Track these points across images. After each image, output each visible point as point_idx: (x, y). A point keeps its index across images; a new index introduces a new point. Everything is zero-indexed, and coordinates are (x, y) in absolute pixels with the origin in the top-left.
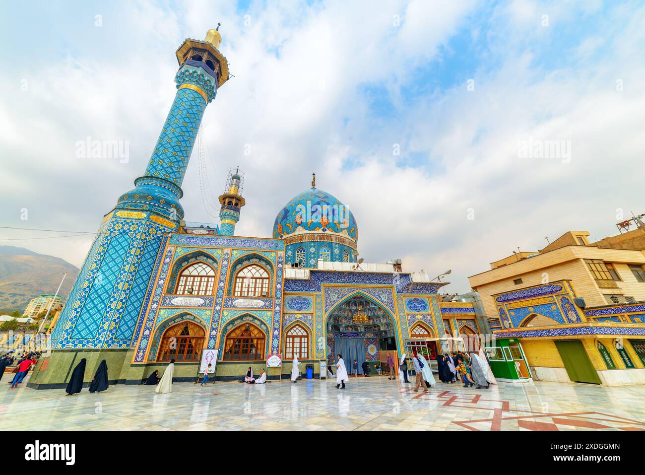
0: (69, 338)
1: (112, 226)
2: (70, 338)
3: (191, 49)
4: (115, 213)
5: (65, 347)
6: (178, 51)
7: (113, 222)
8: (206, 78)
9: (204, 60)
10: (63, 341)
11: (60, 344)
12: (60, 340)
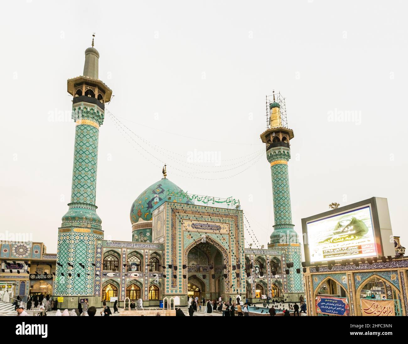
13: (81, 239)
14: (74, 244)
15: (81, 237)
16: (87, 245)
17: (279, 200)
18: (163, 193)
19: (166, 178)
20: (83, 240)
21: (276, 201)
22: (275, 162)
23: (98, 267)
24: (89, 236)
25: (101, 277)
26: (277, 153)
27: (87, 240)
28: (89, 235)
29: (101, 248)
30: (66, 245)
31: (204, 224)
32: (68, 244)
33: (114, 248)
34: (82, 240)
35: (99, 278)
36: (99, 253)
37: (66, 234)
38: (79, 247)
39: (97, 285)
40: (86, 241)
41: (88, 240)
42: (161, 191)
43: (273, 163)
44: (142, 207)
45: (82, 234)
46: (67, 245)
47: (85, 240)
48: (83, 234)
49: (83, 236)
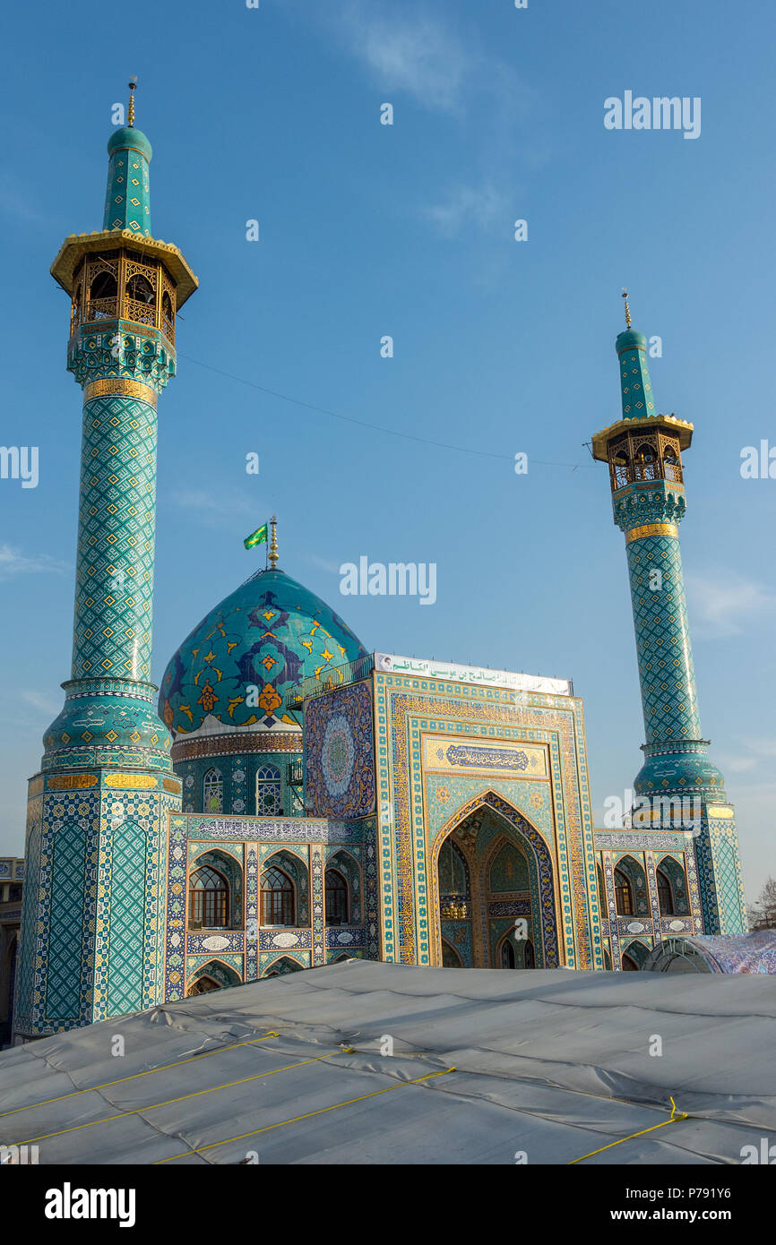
13: (129, 813)
14: (108, 833)
15: (129, 805)
16: (146, 834)
17: (661, 656)
18: (284, 625)
19: (276, 567)
20: (135, 817)
21: (653, 662)
22: (645, 528)
23: (174, 918)
24: (151, 802)
25: (184, 955)
26: (650, 499)
27: (147, 817)
28: (152, 797)
29: (183, 845)
30: (78, 836)
31: (480, 749)
32: (86, 833)
33: (222, 841)
34: (130, 817)
35: (179, 957)
36: (177, 863)
37: (77, 797)
38: (121, 844)
39: (172, 986)
40: (143, 820)
41: (151, 818)
42: (278, 617)
43: (635, 533)
44: (220, 675)
45: (131, 796)
46: (83, 836)
47: (140, 817)
48: (134, 794)
49: (136, 801)
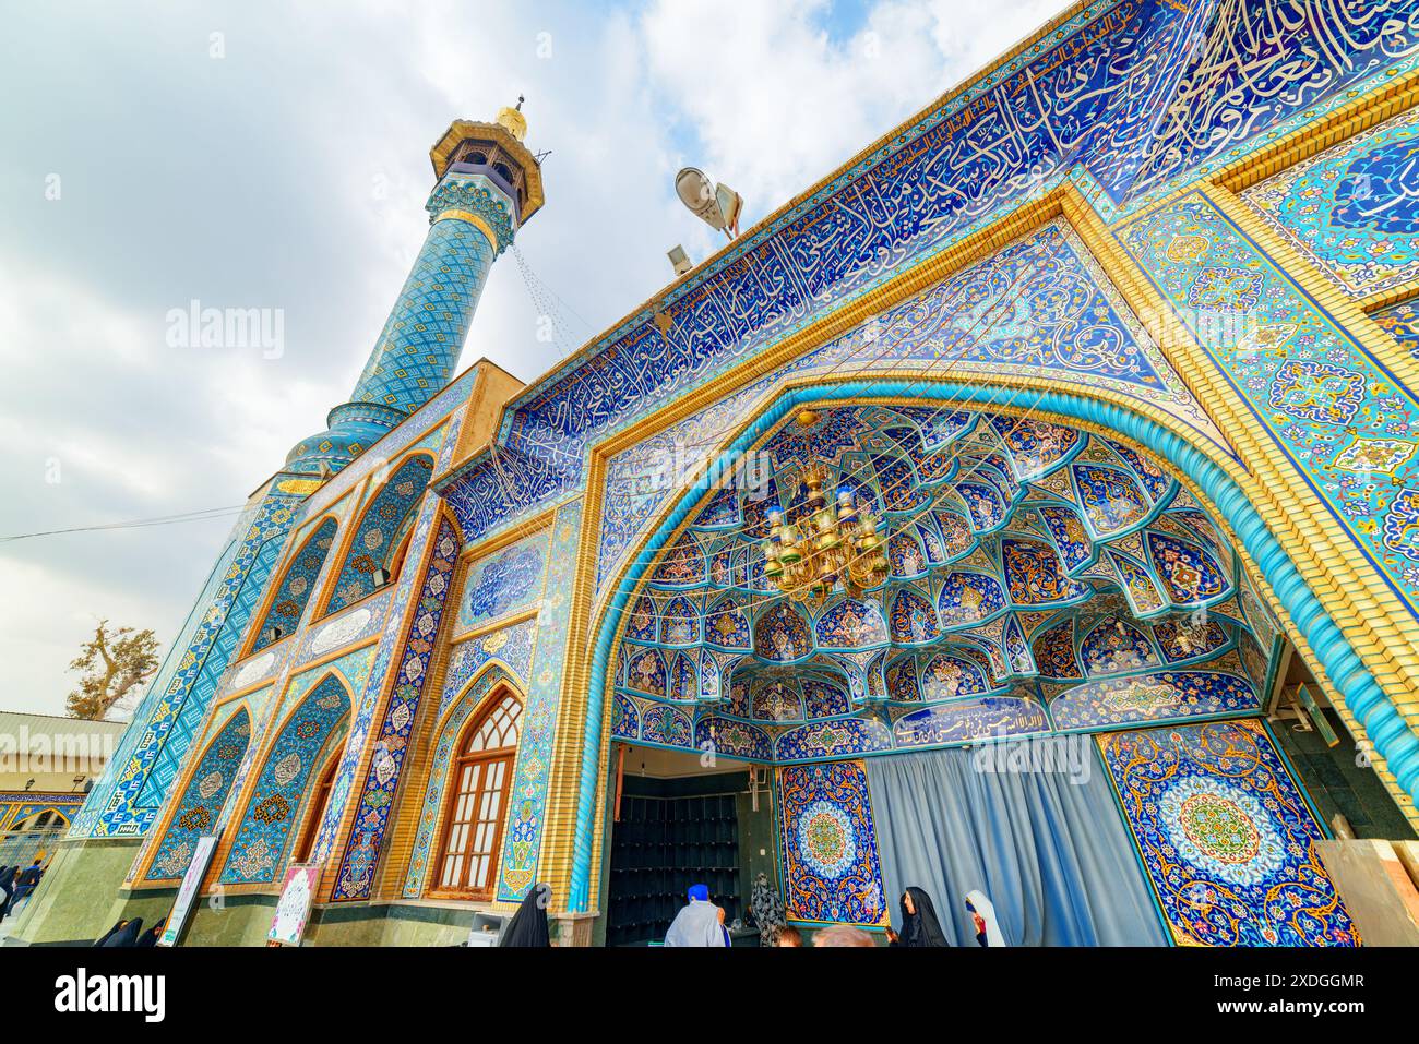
0: (130, 805)
1: (267, 515)
2: (134, 807)
3: (462, 142)
4: (275, 485)
5: (116, 832)
6: (435, 148)
7: (268, 507)
8: (495, 198)
9: (490, 162)
10: (113, 815)
11: (105, 821)
12: (107, 812)
